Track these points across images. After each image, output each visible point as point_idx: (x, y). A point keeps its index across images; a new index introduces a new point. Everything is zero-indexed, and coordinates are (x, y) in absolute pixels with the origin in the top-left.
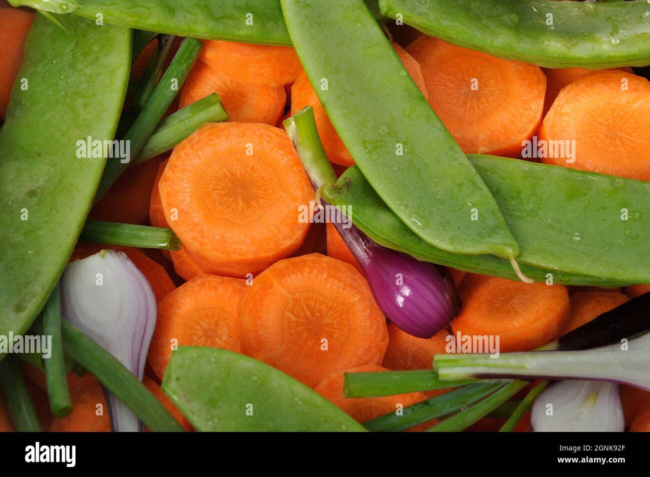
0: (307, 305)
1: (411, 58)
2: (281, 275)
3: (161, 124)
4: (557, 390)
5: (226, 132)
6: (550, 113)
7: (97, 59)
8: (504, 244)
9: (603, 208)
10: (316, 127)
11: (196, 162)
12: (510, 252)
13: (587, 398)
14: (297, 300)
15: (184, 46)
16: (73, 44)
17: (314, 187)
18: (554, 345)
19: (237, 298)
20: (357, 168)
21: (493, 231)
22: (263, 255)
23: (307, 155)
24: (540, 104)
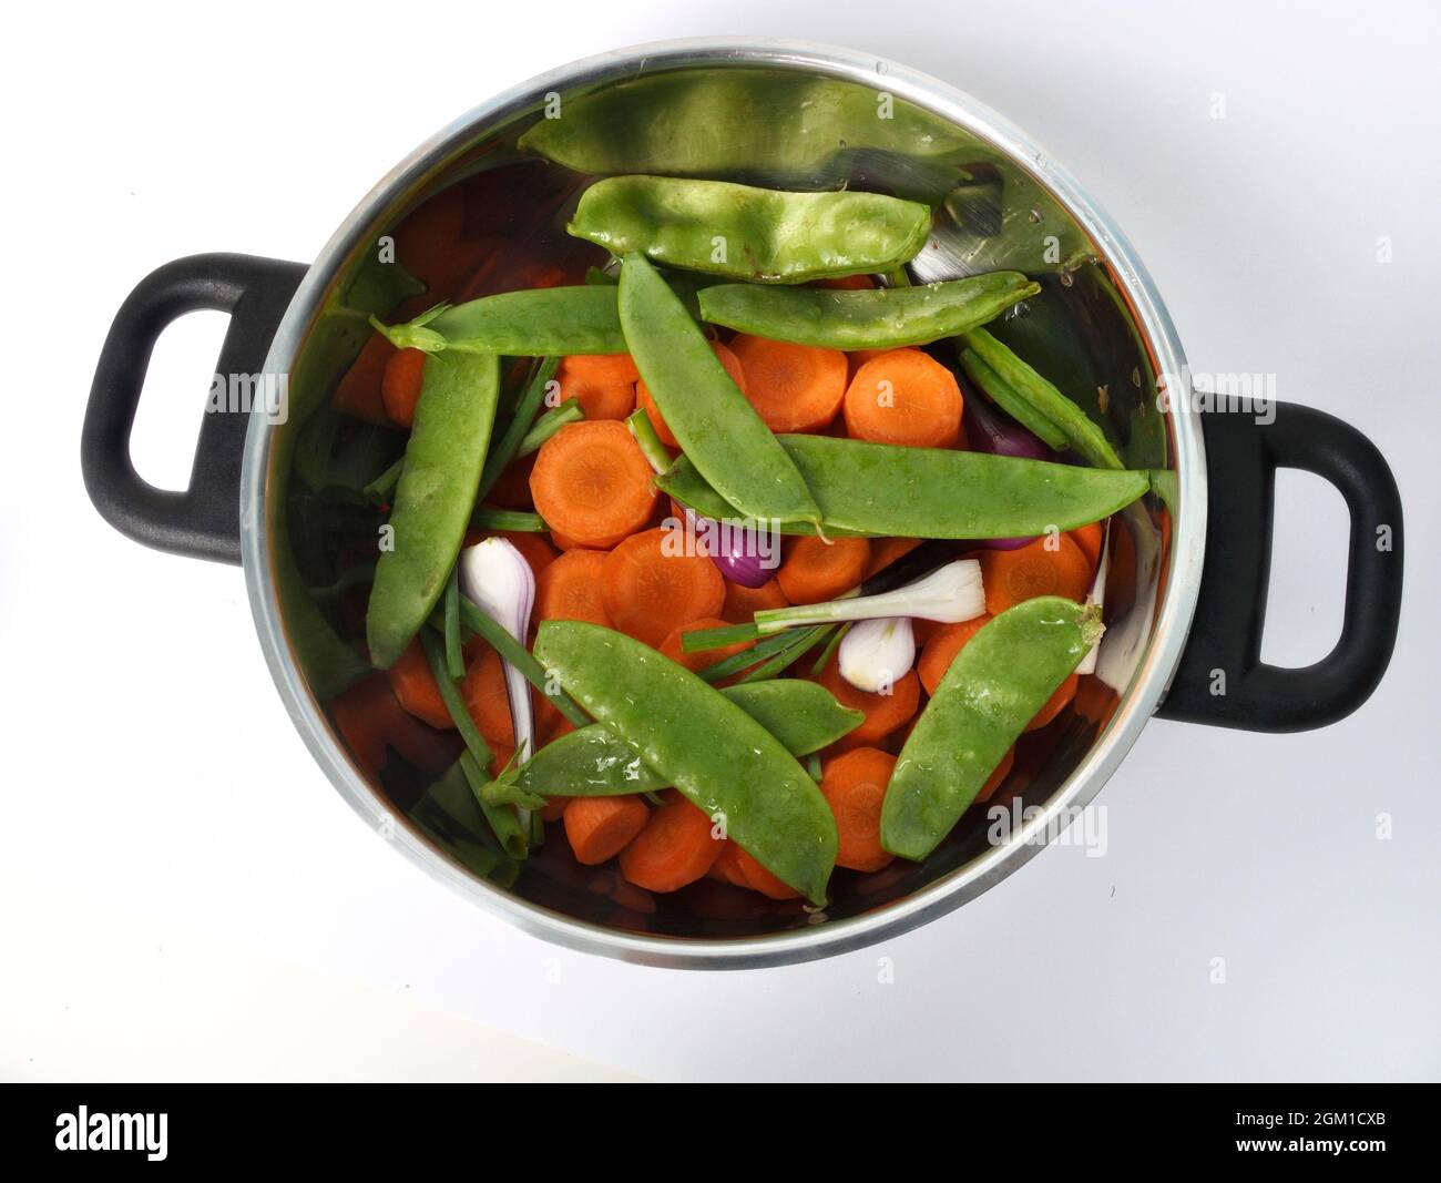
0: (656, 571)
1: (731, 354)
2: (631, 548)
3: (532, 425)
4: (861, 627)
5: (582, 430)
6: (851, 386)
7: (473, 381)
8: (810, 513)
9: (891, 474)
10: (651, 425)
11: (559, 457)
12: (814, 519)
13: (884, 634)
14: (647, 568)
15: (544, 363)
16: (455, 370)
17: (654, 471)
18: (857, 591)
19: (600, 567)
20: (686, 456)
21: (799, 503)
22: (615, 533)
23: (646, 446)
24: (841, 383)
